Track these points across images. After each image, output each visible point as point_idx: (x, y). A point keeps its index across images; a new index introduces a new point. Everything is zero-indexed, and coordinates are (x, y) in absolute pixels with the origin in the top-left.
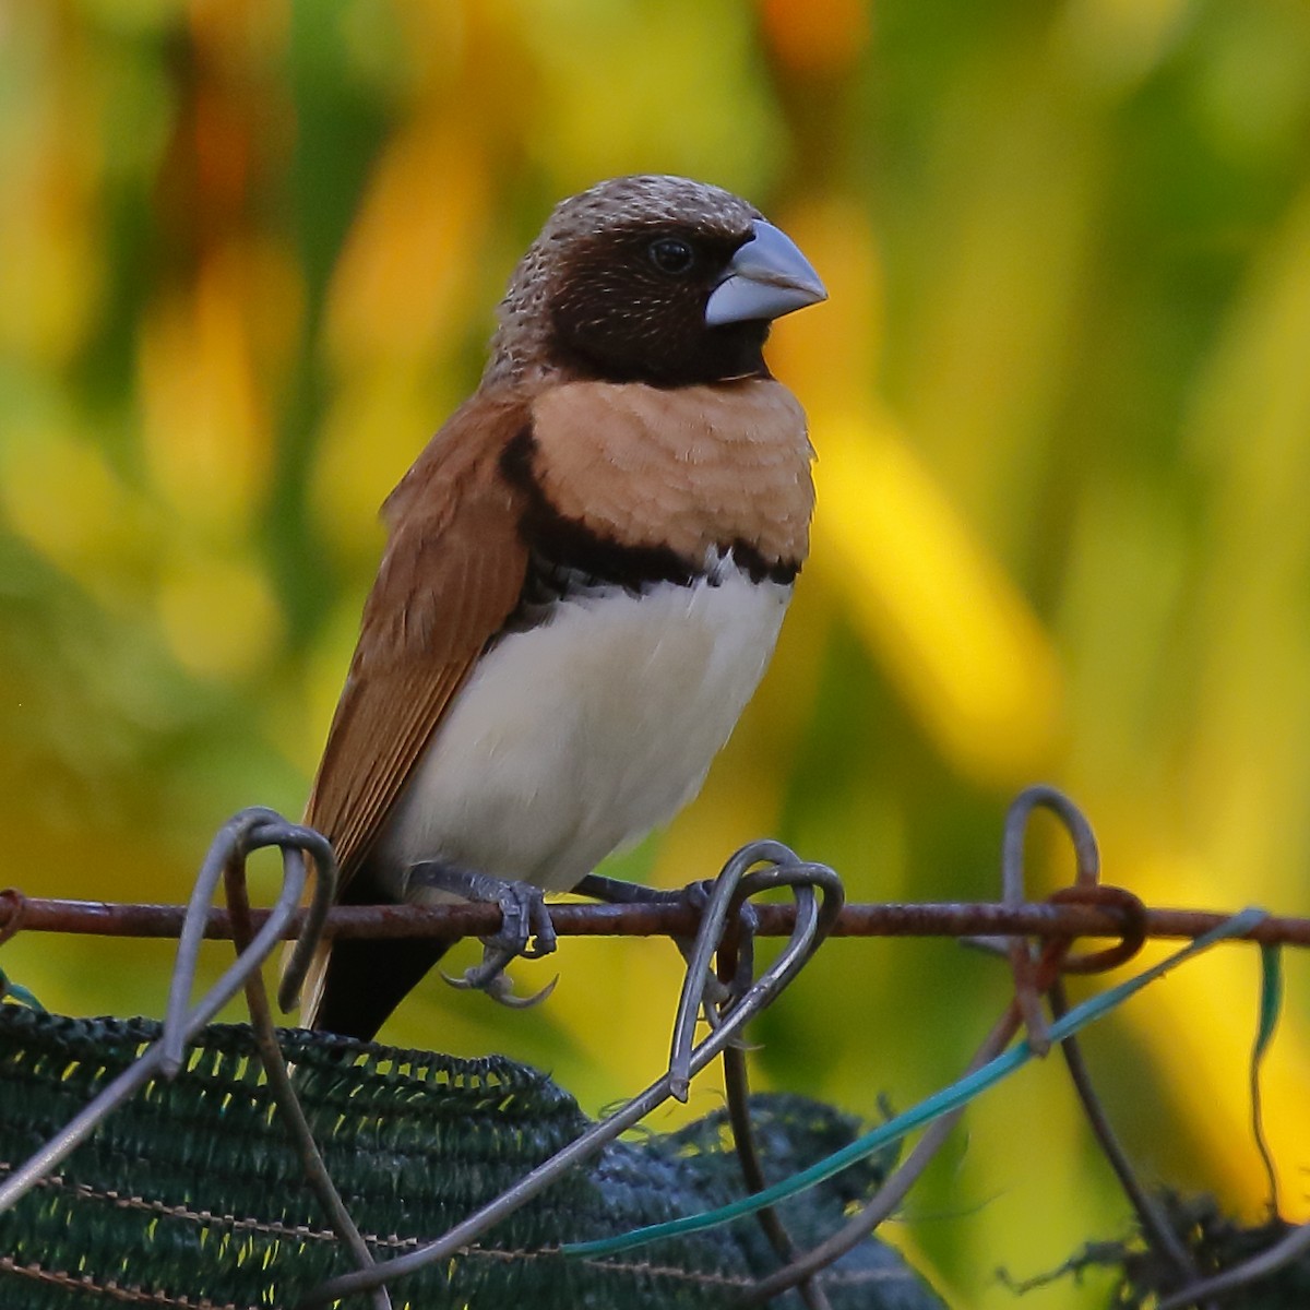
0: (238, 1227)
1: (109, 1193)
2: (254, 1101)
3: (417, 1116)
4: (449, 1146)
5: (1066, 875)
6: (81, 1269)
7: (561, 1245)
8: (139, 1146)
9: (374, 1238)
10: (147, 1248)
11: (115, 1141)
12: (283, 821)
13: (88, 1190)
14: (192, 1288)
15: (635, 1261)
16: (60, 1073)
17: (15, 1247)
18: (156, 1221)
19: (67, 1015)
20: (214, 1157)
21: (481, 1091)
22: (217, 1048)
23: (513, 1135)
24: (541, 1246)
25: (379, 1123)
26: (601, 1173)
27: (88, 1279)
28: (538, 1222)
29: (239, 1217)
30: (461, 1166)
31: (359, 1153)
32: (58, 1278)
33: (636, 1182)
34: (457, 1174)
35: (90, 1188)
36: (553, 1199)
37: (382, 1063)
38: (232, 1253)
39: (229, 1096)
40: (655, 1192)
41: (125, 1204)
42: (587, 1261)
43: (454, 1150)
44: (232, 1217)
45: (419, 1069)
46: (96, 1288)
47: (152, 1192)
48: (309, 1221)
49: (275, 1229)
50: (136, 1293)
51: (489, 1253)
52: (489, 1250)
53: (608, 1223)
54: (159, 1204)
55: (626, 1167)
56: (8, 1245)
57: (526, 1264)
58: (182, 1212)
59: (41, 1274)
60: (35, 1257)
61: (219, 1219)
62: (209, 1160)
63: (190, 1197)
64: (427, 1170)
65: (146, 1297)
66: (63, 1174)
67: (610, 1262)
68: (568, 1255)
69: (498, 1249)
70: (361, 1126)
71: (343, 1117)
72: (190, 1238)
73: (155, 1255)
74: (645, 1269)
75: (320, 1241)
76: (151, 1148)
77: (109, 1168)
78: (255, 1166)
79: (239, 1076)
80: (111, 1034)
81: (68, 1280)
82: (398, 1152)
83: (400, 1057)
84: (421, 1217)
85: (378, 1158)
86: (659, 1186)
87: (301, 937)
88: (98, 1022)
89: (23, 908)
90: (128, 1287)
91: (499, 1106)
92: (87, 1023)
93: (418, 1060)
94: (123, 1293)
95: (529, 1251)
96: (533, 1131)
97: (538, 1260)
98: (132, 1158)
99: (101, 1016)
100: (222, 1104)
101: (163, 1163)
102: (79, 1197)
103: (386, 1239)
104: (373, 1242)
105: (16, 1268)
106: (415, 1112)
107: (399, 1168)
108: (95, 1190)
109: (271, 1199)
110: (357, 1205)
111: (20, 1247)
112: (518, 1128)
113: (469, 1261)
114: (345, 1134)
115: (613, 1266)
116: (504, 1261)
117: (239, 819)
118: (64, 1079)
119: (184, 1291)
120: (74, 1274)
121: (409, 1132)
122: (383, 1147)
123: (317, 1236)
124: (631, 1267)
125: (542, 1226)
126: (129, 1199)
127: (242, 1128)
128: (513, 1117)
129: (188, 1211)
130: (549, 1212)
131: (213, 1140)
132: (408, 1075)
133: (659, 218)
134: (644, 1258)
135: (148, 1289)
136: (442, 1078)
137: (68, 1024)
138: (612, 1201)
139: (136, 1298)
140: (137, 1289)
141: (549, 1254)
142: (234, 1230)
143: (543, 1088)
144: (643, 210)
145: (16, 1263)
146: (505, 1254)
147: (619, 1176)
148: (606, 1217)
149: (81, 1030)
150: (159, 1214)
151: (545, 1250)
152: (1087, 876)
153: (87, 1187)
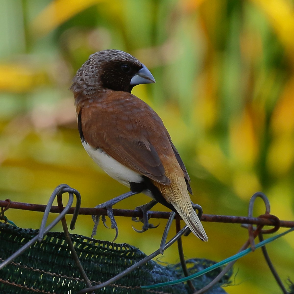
0: (62, 277)
1: (31, 268)
2: (66, 250)
3: (106, 256)
4: (114, 262)
5: (263, 212)
6: (24, 284)
7: (141, 286)
8: (39, 258)
9: (95, 282)
10: (40, 280)
11: (33, 256)
12: (70, 187)
13: (26, 267)
14: (51, 290)
15: (160, 291)
16: (20, 241)
17: (9, 278)
18: (42, 274)
19: (21, 228)
20: (56, 262)
21: (121, 251)
22: (57, 237)
23: (130, 261)
24: (136, 286)
25: (97, 257)
26: (153, 271)
27: (26, 286)
28: (135, 281)
29: (62, 275)
30: (117, 267)
31: (91, 263)
32: (19, 286)
33: (162, 274)
34: (116, 269)
35: (27, 266)
36: (139, 276)
37: (96, 243)
38: (61, 283)
39: (60, 248)
40: (166, 276)
41: (35, 270)
42: (148, 290)
43: (115, 263)
44: (61, 275)
45: (105, 245)
46: (28, 288)
47: (42, 268)
48: (79, 277)
49: (71, 278)
50: (38, 290)
51: (123, 287)
52: (123, 286)
53: (153, 282)
54: (43, 271)
55: (160, 271)
56: (7, 278)
57: (132, 290)
58: (49, 273)
59: (15, 284)
60: (14, 281)
61: (58, 275)
62: (55, 262)
63: (51, 270)
64: (108, 268)
65: (40, 291)
66: (20, 263)
67: (154, 291)
68: (142, 289)
69: (125, 286)
70: (92, 257)
71: (88, 255)
72: (50, 279)
73: (42, 282)
74: (162, 293)
75: (82, 282)
76: (41, 258)
77: (31, 262)
78: (66, 264)
79: (62, 244)
80: (31, 232)
81: (21, 286)
82: (101, 263)
83: (101, 242)
84: (106, 278)
85: (96, 264)
86: (167, 275)
87: (74, 213)
88: (28, 230)
89: (10, 203)
90: (36, 289)
91: (126, 255)
92: (25, 229)
93: (105, 243)
94: (34, 290)
95: (133, 287)
96: (134, 261)
97: (135, 289)
98: (37, 261)
99: (29, 228)
100: (59, 250)
101: (44, 262)
102: (24, 268)
103: (98, 282)
104: (95, 283)
105: (9, 283)
106: (105, 255)
107: (101, 267)
108: (28, 267)
109: (70, 272)
110: (91, 274)
111: (10, 278)
112: (131, 260)
113: (118, 288)
114: (88, 258)
115: (154, 292)
116: (127, 289)
117: (60, 186)
118: (21, 242)
119: (49, 290)
120: (23, 285)
121: (104, 259)
122: (97, 262)
123: (81, 280)
124: (159, 292)
125: (136, 282)
126: (36, 269)
127: (64, 255)
128: (130, 257)
129: (50, 273)
130: (137, 279)
131: (57, 258)
132: (103, 246)
133: (125, 60)
134: (162, 291)
135: (40, 289)
136: (111, 247)
137: (21, 229)
138: (155, 278)
139: (37, 291)
140: (38, 289)
141: (137, 288)
142: (61, 278)
143: (137, 251)
144: (121, 58)
145: (9, 282)
146: (127, 287)
147: (157, 273)
148: (153, 281)
149: (24, 231)
150: (43, 273)
151: (136, 287)
152: (267, 212)
153: (26, 266)
